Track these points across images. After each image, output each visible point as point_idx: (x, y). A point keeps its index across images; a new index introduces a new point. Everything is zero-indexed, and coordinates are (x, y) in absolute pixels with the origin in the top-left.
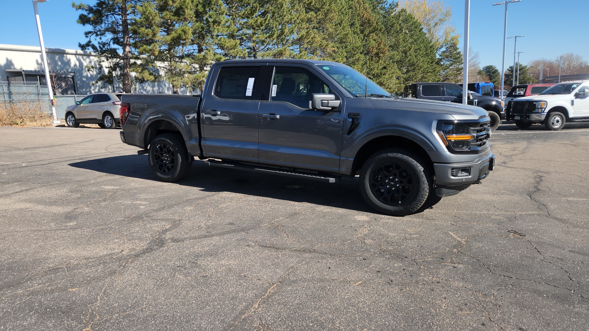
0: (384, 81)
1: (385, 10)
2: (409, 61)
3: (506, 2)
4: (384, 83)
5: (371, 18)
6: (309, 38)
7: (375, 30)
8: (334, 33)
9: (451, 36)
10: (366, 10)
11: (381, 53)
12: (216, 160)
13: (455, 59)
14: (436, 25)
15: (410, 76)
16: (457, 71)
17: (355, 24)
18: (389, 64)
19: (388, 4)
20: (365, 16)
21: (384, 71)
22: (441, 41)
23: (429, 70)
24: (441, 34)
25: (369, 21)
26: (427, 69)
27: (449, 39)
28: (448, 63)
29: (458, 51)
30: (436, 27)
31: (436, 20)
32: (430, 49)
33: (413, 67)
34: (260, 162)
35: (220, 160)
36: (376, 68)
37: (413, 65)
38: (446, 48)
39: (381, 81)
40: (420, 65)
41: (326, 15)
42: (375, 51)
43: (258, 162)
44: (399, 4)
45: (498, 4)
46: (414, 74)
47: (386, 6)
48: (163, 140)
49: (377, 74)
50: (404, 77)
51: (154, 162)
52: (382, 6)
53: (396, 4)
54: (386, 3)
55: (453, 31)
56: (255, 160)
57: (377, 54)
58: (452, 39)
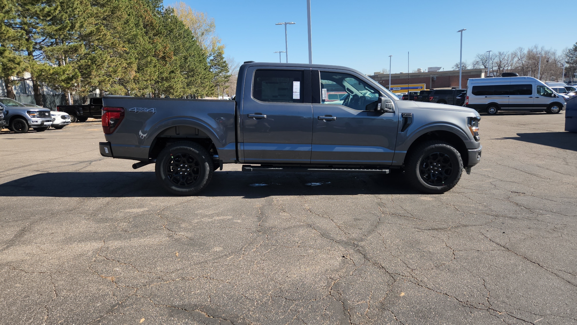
0: (173, 85)
1: (162, 15)
2: (188, 66)
3: (285, 23)
4: (174, 87)
5: (153, 21)
6: (100, 35)
7: (159, 33)
8: (122, 32)
9: (218, 46)
10: (147, 12)
11: (167, 57)
12: (252, 165)
13: (222, 67)
14: (203, 34)
15: (191, 81)
16: (225, 78)
17: (140, 26)
18: (177, 69)
19: (164, 10)
20: (147, 18)
21: (173, 75)
22: (210, 49)
23: (206, 76)
24: (208, 43)
25: (152, 23)
26: (204, 75)
27: (216, 49)
28: (217, 70)
29: (224, 60)
30: (203, 36)
31: (203, 29)
32: (202, 57)
33: (192, 73)
34: (312, 162)
35: (260, 165)
36: (165, 72)
37: (193, 70)
38: (214, 57)
39: (170, 85)
40: (199, 71)
41: (113, 12)
42: (162, 54)
43: (309, 162)
44: (175, 10)
45: (280, 24)
46: (194, 80)
47: (162, 11)
48: (184, 149)
49: (167, 78)
50: (186, 81)
51: (166, 175)
52: (158, 10)
53: (171, 10)
54: (162, 7)
55: (219, 42)
56: (307, 161)
57: (164, 58)
58: (219, 49)
